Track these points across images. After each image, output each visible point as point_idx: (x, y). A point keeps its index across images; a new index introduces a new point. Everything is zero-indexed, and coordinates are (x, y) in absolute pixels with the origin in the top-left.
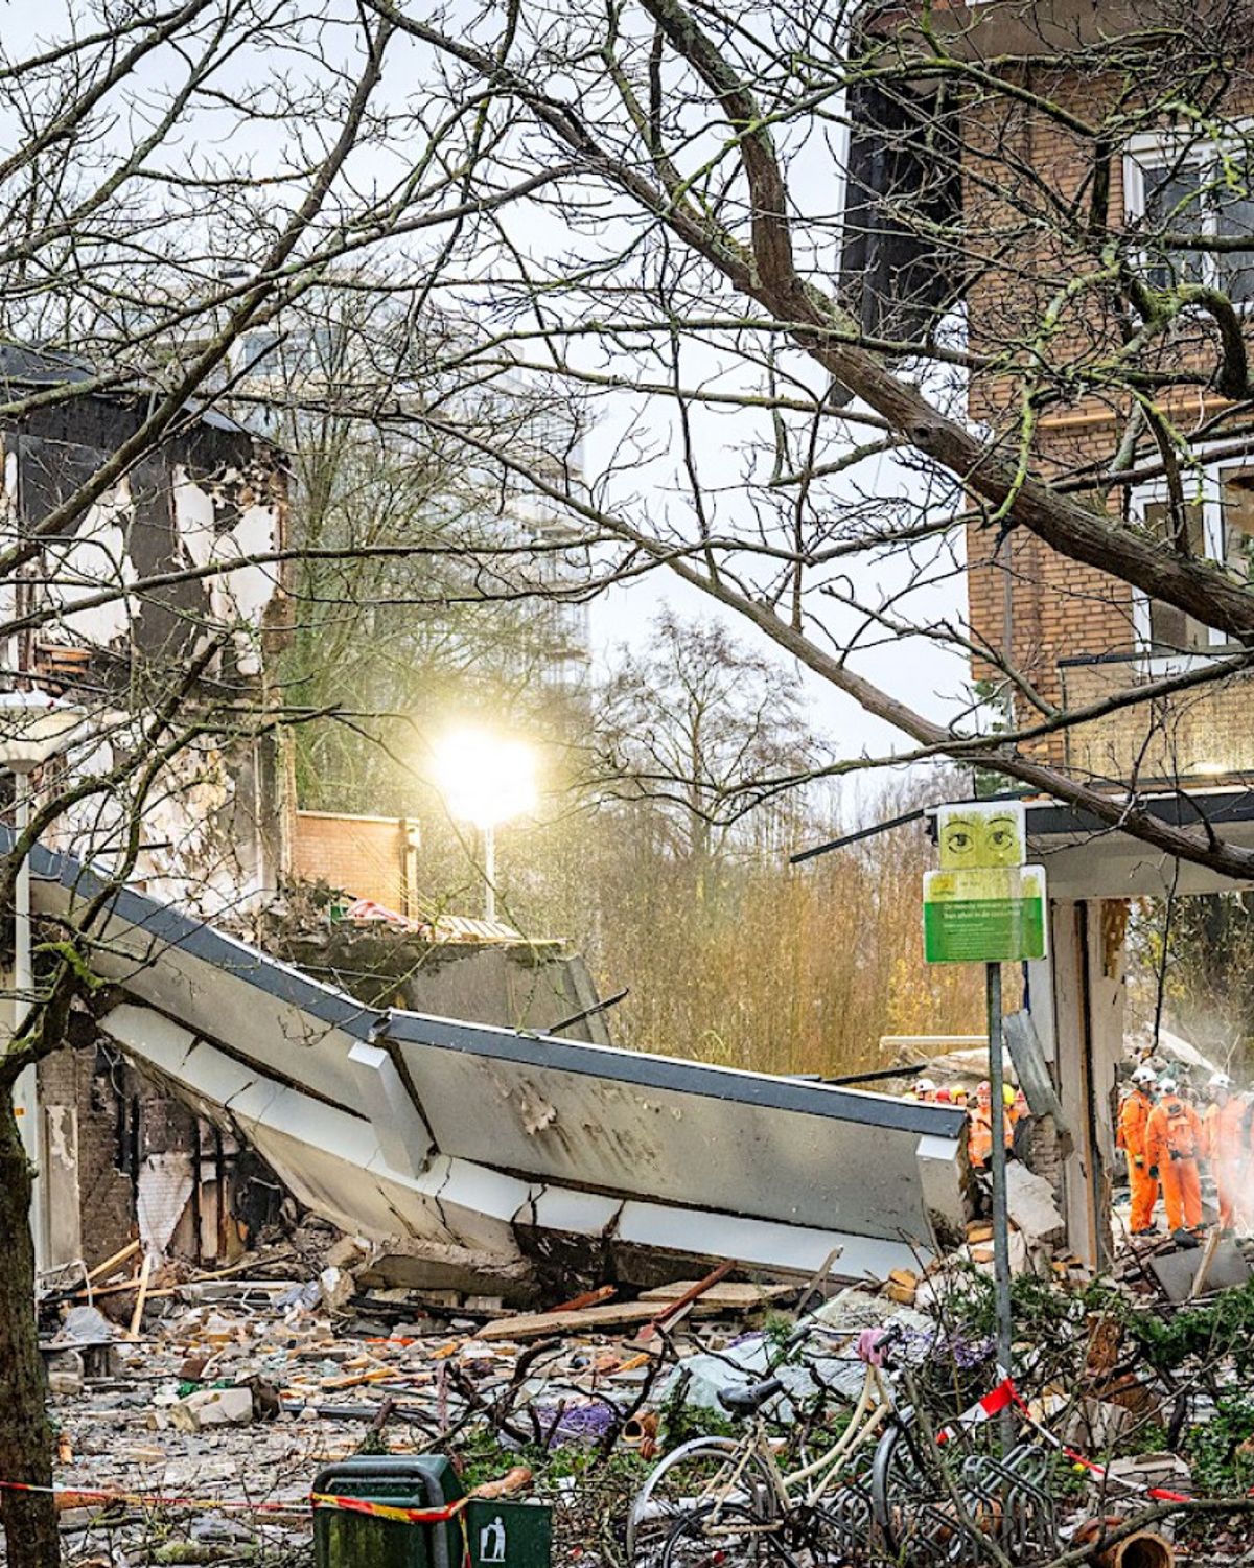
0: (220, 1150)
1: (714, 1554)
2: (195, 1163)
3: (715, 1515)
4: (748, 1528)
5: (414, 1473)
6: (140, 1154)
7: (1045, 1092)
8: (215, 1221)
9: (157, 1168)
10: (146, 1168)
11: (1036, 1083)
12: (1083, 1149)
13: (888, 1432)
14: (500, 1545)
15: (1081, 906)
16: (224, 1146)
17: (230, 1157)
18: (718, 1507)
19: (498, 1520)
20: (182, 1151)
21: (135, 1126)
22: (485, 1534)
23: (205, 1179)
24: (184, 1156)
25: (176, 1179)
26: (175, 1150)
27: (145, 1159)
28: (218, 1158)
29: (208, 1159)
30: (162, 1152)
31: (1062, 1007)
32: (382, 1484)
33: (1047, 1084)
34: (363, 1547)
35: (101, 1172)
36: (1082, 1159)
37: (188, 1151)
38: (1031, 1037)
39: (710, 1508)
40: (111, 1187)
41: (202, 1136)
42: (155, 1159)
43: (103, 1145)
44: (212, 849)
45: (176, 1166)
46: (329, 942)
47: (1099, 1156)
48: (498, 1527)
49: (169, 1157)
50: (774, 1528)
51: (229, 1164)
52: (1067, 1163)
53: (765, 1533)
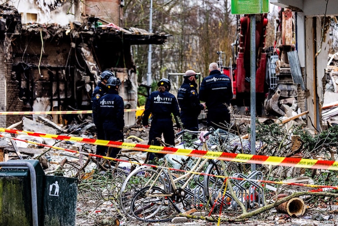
0: (59, 97)
1: (151, 203)
2: (51, 101)
3: (150, 190)
4: (162, 195)
5: (26, 165)
6: (34, 98)
7: (299, 77)
8: (57, 119)
9: (39, 102)
10: (35, 102)
11: (297, 74)
12: (313, 95)
13: (210, 165)
14: (57, 190)
15: (315, 19)
16: (60, 96)
17: (62, 99)
18: (151, 188)
19: (57, 182)
20: (47, 97)
21: (32, 89)
22: (51, 187)
23: (54, 106)
24: (48, 98)
25: (45, 106)
26: (45, 97)
27: (35, 99)
28: (59, 100)
29: (55, 100)
30: (41, 97)
31: (308, 50)
32: (16, 169)
33: (300, 75)
34: (9, 189)
35: (14, 100)
36: (313, 98)
37: (49, 97)
38: (297, 59)
39: (148, 188)
40: (17, 104)
41: (53, 92)
42: (38, 99)
43: (14, 91)
44: (58, 4)
45: (45, 102)
46: (94, 33)
47: (318, 98)
48: (56, 184)
49: (43, 99)
50: (170, 195)
51: (62, 102)
52: (308, 99)
53: (167, 197)
